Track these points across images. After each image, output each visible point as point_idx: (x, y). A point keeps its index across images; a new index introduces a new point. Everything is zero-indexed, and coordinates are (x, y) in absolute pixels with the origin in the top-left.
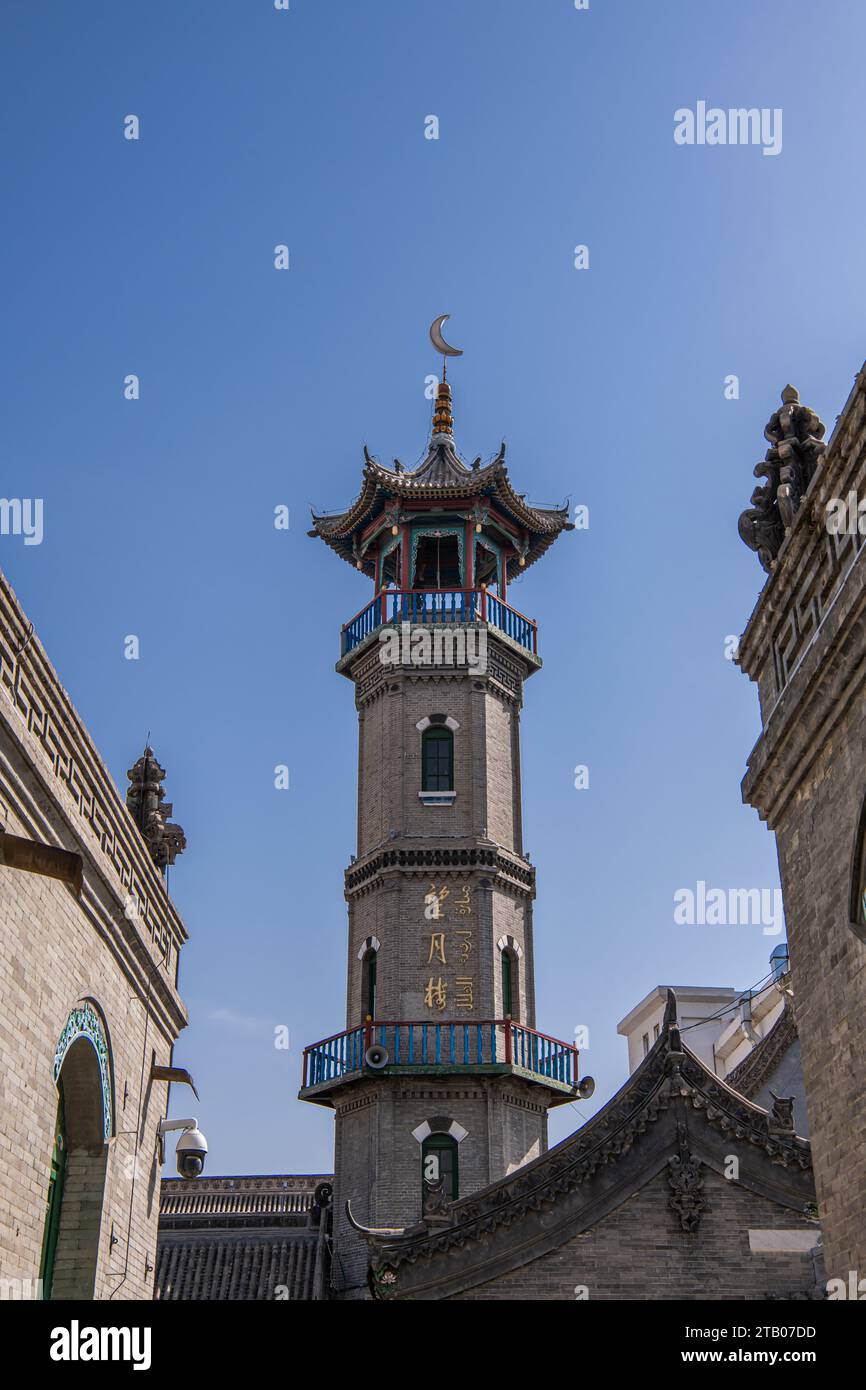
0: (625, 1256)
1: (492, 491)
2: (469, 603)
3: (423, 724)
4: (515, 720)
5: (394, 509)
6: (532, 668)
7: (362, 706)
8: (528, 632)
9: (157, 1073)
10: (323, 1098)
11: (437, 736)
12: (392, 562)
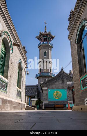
0: (59, 84)
1: (49, 34)
2: (48, 43)
3: (44, 51)
4: (51, 51)
5: (42, 35)
6: (52, 47)
7: (40, 50)
8: (52, 45)
9: (25, 67)
10: (37, 78)
11: (45, 52)
12: (42, 40)
